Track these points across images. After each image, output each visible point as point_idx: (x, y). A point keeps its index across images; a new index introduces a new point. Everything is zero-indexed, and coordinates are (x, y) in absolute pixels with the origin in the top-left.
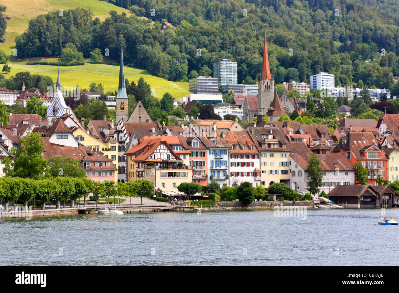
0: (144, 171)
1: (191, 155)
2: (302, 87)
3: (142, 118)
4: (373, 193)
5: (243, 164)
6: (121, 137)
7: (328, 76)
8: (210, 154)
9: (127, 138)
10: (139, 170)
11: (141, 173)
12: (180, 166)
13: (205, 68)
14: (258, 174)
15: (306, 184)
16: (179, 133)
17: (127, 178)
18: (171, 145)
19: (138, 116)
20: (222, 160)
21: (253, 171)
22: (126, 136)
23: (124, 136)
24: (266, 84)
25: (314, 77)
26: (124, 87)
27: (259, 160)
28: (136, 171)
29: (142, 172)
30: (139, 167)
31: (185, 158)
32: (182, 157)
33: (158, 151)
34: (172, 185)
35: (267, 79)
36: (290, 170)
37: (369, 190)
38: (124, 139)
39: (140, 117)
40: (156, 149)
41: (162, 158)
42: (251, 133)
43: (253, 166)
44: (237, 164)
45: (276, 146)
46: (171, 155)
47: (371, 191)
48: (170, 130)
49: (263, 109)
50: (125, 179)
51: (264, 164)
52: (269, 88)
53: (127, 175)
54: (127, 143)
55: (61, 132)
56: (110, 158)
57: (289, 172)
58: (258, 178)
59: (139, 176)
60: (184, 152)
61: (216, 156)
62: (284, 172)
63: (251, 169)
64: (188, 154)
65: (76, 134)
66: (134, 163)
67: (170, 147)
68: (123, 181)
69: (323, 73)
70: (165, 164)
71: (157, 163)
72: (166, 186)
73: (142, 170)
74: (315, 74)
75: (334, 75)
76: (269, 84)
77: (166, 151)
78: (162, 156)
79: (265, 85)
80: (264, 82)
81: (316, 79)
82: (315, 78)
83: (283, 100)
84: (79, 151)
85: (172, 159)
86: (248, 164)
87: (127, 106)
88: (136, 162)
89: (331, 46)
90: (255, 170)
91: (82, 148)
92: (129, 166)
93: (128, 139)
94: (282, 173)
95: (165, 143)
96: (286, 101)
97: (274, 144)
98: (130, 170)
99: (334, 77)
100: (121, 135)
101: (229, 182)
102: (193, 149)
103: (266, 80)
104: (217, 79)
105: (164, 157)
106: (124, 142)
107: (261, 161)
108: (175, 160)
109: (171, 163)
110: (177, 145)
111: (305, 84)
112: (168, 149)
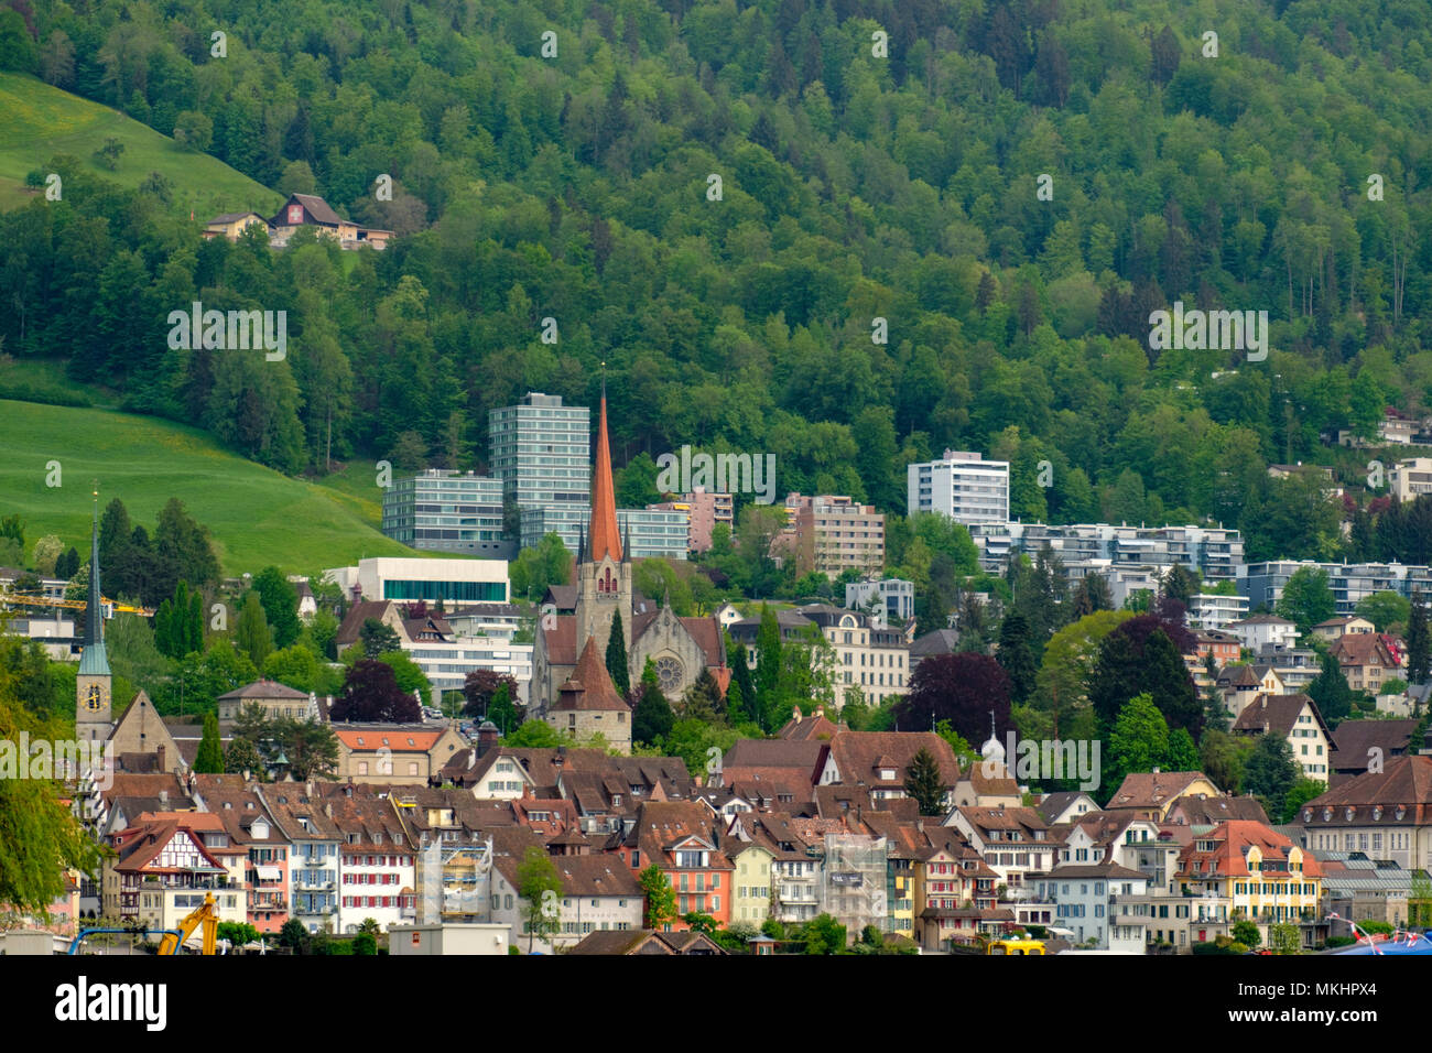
0: (138, 893)
1: (249, 858)
2: (851, 523)
3: (147, 738)
4: (665, 947)
5: (372, 879)
6: (89, 810)
7: (980, 467)
8: (294, 854)
9: (103, 812)
10: (127, 890)
11: (131, 897)
12: (221, 881)
14: (411, 900)
15: (522, 927)
17: (101, 907)
18: (201, 834)
19: (139, 732)
20: (322, 868)
21: (397, 894)
22: (101, 806)
23: (96, 807)
24: (601, 574)
25: (922, 470)
26: (99, 641)
27: (412, 867)
28: (122, 894)
29: (135, 895)
30: (127, 885)
31: (234, 864)
32: (226, 862)
33: (171, 848)
35: (607, 558)
38: (95, 814)
39: (143, 736)
40: (166, 843)
41: (180, 865)
43: (398, 883)
44: (359, 879)
46: (200, 858)
47: (661, 943)
48: (203, 798)
50: (97, 910)
52: (615, 588)
53: (101, 901)
54: (103, 825)
58: (409, 911)
59: (127, 905)
60: (233, 850)
61: (308, 859)
63: (392, 890)
64: (240, 854)
66: (118, 875)
67: (199, 838)
68: (92, 914)
69: (961, 457)
70: (187, 877)
71: (167, 874)
73: (135, 890)
75: (1007, 464)
76: (614, 574)
77: (190, 848)
78: (180, 860)
79: (598, 578)
80: (596, 569)
81: (930, 479)
82: (924, 475)
83: (663, 629)
85: (203, 865)
86: (386, 879)
87: (108, 697)
88: (122, 872)
90: (402, 893)
92: (106, 881)
93: (105, 815)
95: (186, 829)
96: (674, 633)
97: (451, 831)
98: (107, 890)
99: (1006, 474)
100: (89, 804)
101: (339, 919)
102: (254, 844)
103: (602, 559)
105: (184, 862)
106: (95, 822)
107: (418, 871)
108: (210, 869)
109: (199, 875)
110: (216, 834)
111: (863, 509)
112: (195, 844)
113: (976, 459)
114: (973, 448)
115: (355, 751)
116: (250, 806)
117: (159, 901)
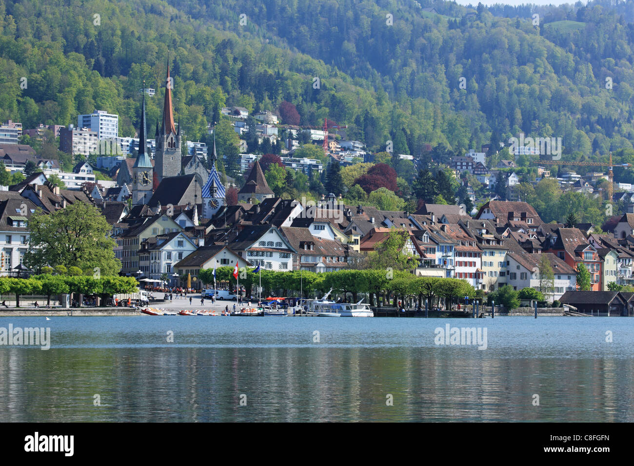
4: (621, 300)
5: (466, 264)
7: (109, 116)
8: (438, 250)
19: (194, 194)
20: (448, 258)
25: (84, 117)
27: (480, 259)
35: (171, 133)
36: (508, 272)
43: (475, 266)
44: (461, 264)
45: (494, 244)
46: (416, 252)
51: (485, 263)
57: (507, 274)
61: (443, 253)
62: (502, 274)
63: (472, 270)
69: (101, 112)
75: (117, 116)
76: (174, 140)
79: (168, 141)
80: (167, 138)
81: (89, 121)
82: (86, 119)
86: (471, 264)
90: (477, 271)
96: (198, 166)
97: (491, 241)
99: (117, 120)
102: (424, 244)
112: (414, 244)
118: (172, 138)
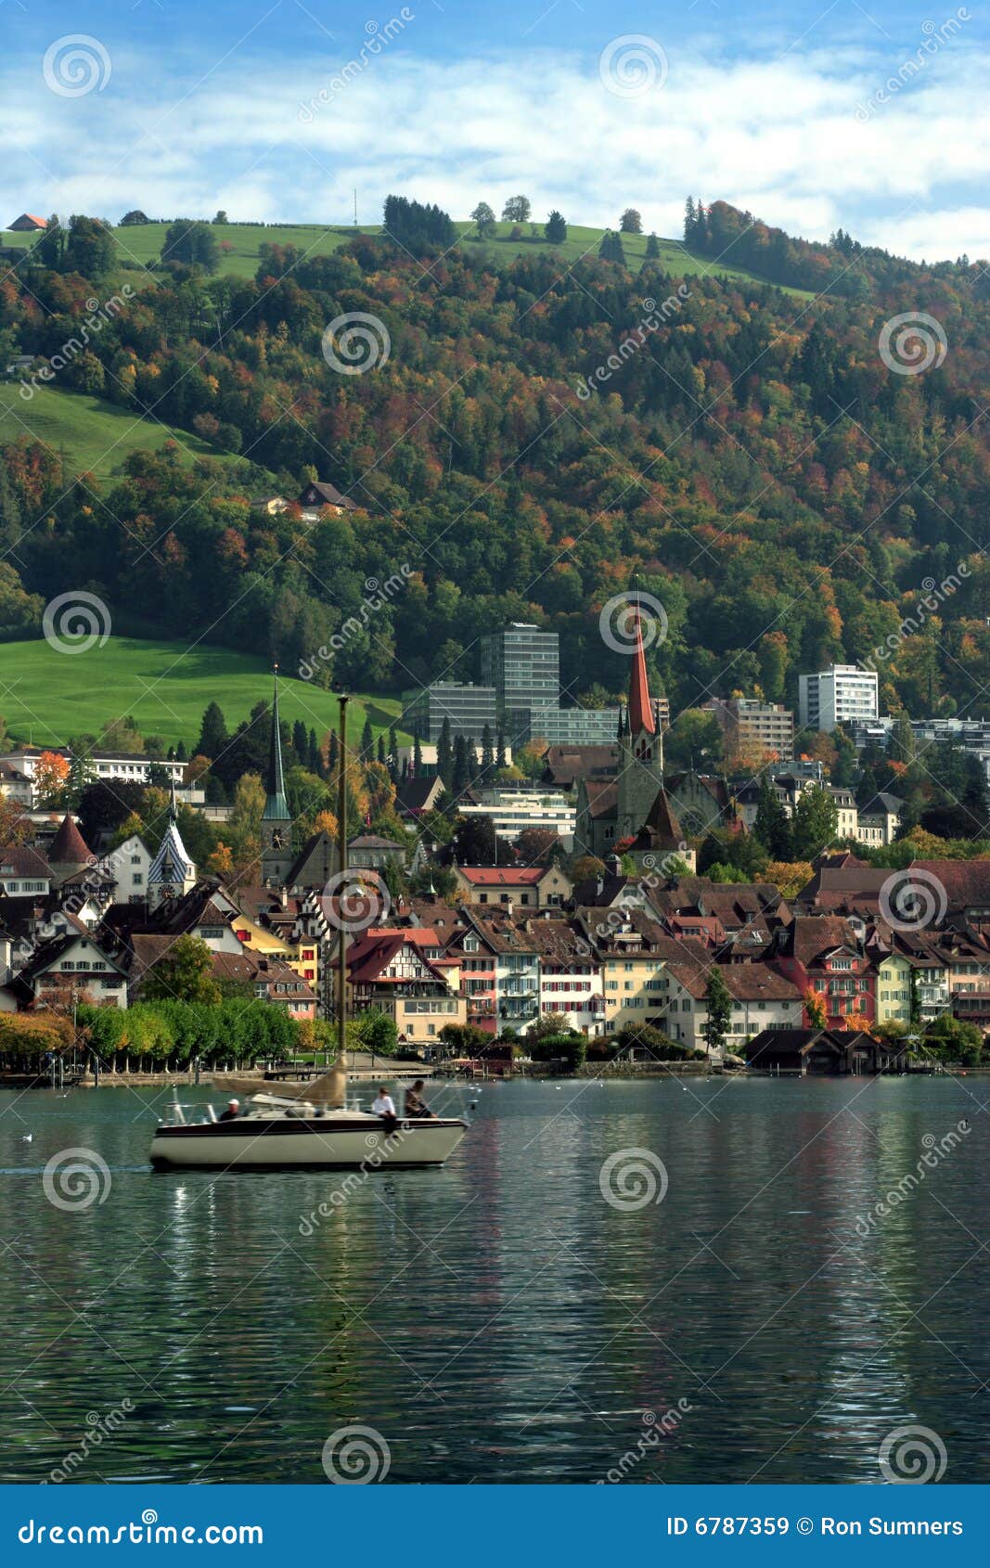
0: (370, 1001)
1: (464, 967)
2: (768, 718)
3: (330, 871)
5: (566, 987)
6: (313, 929)
7: (856, 676)
8: (501, 965)
10: (359, 998)
11: (363, 1005)
12: (442, 989)
13: (454, 648)
14: (599, 1006)
15: (697, 1028)
16: (436, 922)
18: (422, 948)
19: (322, 866)
21: (589, 1000)
22: (324, 925)
24: (638, 745)
25: (810, 680)
26: (280, 791)
27: (600, 976)
28: (354, 1002)
29: (366, 1002)
30: (359, 993)
31: (450, 974)
32: (444, 972)
33: (396, 961)
34: (426, 1030)
35: (643, 732)
36: (668, 997)
37: (824, 1039)
38: (318, 932)
39: (326, 869)
40: (394, 956)
41: (407, 975)
42: (586, 919)
43: (589, 989)
44: (554, 987)
45: (636, 949)
46: (423, 969)
48: (418, 917)
49: (632, 816)
51: (614, 985)
52: (649, 756)
55: (211, 925)
56: (301, 973)
57: (664, 1001)
58: (598, 1015)
60: (449, 962)
61: (512, 970)
62: (655, 1002)
63: (583, 997)
64: (453, 966)
65: (236, 926)
66: (351, 984)
67: (418, 951)
69: (840, 669)
70: (411, 988)
71: (396, 984)
72: (415, 1030)
73: (367, 998)
74: (816, 671)
75: (876, 674)
76: (649, 744)
77: (414, 960)
78: (406, 970)
79: (636, 748)
80: (634, 741)
81: (817, 687)
82: (813, 684)
84: (245, 962)
85: (425, 976)
86: (579, 987)
87: (289, 838)
89: (876, 565)
90: (593, 998)
91: (249, 956)
93: (328, 933)
94: (650, 1005)
95: (411, 945)
96: (698, 792)
97: (633, 944)
99: (875, 682)
100: (311, 923)
101: (540, 1023)
102: (468, 954)
103: (639, 733)
104: (494, 690)
105: (409, 973)
106: (319, 939)
107: (607, 979)
108: (432, 979)
109: (424, 984)
110: (434, 948)
111: (775, 707)
112: (418, 957)
113: (852, 670)
114: (849, 663)
115: (477, 885)
116: (460, 923)
117: (392, 1010)
118: (644, 741)
